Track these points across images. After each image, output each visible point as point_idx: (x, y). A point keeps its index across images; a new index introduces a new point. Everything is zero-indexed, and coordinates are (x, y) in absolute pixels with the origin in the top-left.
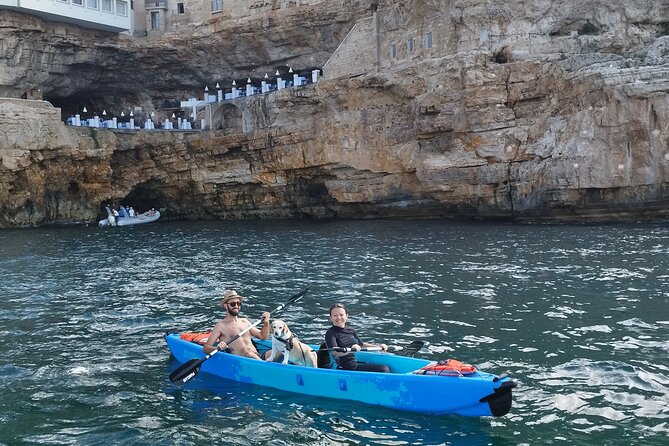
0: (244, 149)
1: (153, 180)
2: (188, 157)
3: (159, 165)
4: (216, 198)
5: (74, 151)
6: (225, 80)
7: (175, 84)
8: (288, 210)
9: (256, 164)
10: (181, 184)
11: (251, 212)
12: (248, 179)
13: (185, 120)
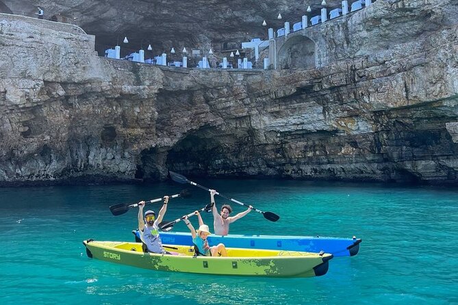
0: (317, 88)
1: (207, 127)
2: (248, 101)
3: (214, 111)
4: (280, 149)
5: (106, 85)
6: (293, 11)
7: (235, 23)
8: (376, 165)
9: (332, 106)
10: (240, 133)
11: (324, 167)
12: (320, 126)
13: (245, 59)
